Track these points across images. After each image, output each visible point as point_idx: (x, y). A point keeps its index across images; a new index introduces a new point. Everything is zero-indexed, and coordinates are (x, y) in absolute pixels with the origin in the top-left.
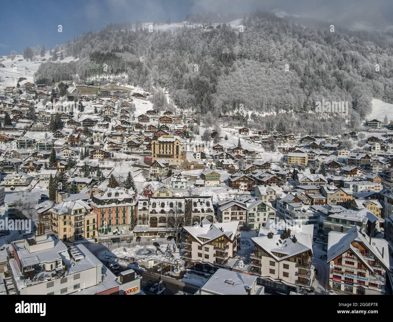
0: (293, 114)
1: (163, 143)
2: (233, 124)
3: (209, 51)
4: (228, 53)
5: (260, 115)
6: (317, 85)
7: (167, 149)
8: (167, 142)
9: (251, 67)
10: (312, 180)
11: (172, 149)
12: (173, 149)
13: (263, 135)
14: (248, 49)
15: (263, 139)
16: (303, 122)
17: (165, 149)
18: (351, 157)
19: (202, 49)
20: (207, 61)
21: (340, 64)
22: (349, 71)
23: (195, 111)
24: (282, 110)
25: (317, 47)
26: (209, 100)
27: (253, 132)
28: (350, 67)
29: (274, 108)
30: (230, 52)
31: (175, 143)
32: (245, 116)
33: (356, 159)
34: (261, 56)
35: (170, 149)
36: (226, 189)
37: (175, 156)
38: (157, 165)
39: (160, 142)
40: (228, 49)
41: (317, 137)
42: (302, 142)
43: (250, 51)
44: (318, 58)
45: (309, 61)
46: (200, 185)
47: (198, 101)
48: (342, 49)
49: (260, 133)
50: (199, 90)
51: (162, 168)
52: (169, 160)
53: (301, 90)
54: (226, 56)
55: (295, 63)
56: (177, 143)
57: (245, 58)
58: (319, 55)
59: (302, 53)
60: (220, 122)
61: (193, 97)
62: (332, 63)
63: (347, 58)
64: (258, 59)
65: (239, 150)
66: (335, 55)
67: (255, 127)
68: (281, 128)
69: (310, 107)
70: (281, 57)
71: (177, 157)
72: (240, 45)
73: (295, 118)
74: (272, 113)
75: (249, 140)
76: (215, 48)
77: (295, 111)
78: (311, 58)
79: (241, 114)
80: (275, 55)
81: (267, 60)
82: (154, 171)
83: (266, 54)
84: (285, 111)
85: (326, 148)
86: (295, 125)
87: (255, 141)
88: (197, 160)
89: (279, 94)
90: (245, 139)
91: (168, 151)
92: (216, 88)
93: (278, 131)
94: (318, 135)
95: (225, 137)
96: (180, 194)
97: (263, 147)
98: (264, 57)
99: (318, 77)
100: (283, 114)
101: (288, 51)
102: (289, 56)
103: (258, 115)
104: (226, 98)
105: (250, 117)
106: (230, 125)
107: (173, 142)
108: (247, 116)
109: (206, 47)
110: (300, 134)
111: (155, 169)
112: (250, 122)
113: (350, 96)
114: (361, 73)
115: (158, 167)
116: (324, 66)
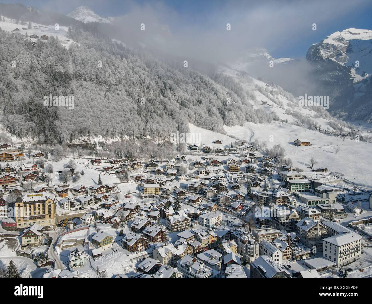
0: (136, 140)
1: (30, 203)
2: (83, 154)
3: (39, 66)
4: (62, 71)
5: (107, 141)
6: (150, 112)
7: (35, 210)
8: (35, 202)
9: (90, 91)
10: (180, 220)
11: (41, 209)
12: (44, 209)
13: (114, 164)
14: (84, 70)
15: (115, 169)
16: (145, 148)
17: (32, 210)
18: (191, 185)
19: (30, 63)
20: (39, 79)
21: (162, 92)
22: (169, 99)
23: (36, 140)
24: (126, 136)
25: (144, 75)
26: (52, 128)
27: (105, 161)
28: (170, 95)
29: (120, 135)
30: (65, 70)
31: (47, 202)
32: (93, 144)
33: (195, 186)
34: (97, 78)
35: (39, 209)
36: (125, 255)
37: (47, 216)
38: (31, 234)
39: (25, 203)
40: (62, 67)
41: (158, 162)
42: (148, 167)
43: (86, 72)
44: (146, 85)
45: (140, 87)
46: (98, 255)
47: (39, 129)
48: (162, 78)
49: (111, 162)
50: (38, 115)
51: (39, 237)
52: (39, 221)
53: (139, 117)
54: (60, 74)
55: (130, 90)
56: (50, 202)
57: (81, 78)
58: (147, 83)
59: (134, 79)
60: (69, 152)
61: (33, 125)
62: (156, 90)
63: (167, 87)
64: (95, 82)
65: (102, 189)
66: (158, 83)
67: (105, 156)
68: (129, 156)
69: (148, 133)
70: (116, 82)
71: (50, 216)
72: (74, 63)
73: (137, 143)
74: (117, 140)
75: (104, 171)
76: (47, 64)
77: (136, 137)
78: (141, 85)
79: (89, 142)
80: (110, 79)
81: (104, 84)
82: (28, 241)
83: (102, 78)
84: (128, 137)
85: (168, 174)
86: (139, 151)
87: (109, 172)
88: (66, 210)
89: (122, 122)
90: (100, 171)
91: (37, 211)
92: (57, 113)
93: (126, 158)
94: (158, 160)
95: (81, 172)
96: (85, 275)
97: (118, 177)
98: (100, 80)
99: (150, 104)
100: (127, 141)
101: (122, 77)
102: (123, 81)
103: (104, 142)
104: (72, 127)
105: (97, 145)
106: (80, 155)
107: (44, 201)
108: (95, 144)
109: (35, 62)
110: (144, 159)
111: (29, 240)
112: (100, 150)
113: (175, 123)
114: (177, 100)
115: (33, 236)
116: (152, 93)
